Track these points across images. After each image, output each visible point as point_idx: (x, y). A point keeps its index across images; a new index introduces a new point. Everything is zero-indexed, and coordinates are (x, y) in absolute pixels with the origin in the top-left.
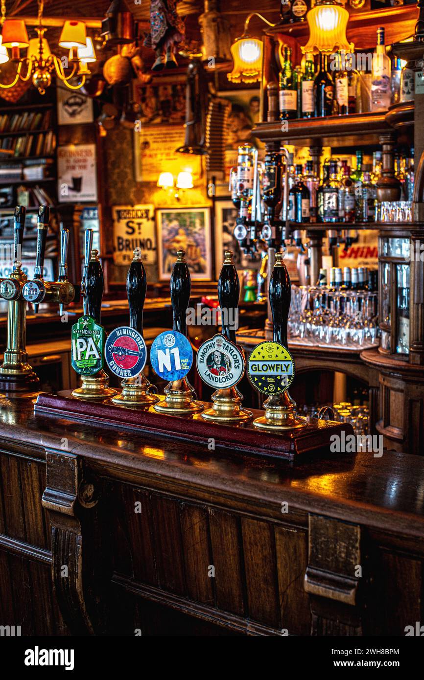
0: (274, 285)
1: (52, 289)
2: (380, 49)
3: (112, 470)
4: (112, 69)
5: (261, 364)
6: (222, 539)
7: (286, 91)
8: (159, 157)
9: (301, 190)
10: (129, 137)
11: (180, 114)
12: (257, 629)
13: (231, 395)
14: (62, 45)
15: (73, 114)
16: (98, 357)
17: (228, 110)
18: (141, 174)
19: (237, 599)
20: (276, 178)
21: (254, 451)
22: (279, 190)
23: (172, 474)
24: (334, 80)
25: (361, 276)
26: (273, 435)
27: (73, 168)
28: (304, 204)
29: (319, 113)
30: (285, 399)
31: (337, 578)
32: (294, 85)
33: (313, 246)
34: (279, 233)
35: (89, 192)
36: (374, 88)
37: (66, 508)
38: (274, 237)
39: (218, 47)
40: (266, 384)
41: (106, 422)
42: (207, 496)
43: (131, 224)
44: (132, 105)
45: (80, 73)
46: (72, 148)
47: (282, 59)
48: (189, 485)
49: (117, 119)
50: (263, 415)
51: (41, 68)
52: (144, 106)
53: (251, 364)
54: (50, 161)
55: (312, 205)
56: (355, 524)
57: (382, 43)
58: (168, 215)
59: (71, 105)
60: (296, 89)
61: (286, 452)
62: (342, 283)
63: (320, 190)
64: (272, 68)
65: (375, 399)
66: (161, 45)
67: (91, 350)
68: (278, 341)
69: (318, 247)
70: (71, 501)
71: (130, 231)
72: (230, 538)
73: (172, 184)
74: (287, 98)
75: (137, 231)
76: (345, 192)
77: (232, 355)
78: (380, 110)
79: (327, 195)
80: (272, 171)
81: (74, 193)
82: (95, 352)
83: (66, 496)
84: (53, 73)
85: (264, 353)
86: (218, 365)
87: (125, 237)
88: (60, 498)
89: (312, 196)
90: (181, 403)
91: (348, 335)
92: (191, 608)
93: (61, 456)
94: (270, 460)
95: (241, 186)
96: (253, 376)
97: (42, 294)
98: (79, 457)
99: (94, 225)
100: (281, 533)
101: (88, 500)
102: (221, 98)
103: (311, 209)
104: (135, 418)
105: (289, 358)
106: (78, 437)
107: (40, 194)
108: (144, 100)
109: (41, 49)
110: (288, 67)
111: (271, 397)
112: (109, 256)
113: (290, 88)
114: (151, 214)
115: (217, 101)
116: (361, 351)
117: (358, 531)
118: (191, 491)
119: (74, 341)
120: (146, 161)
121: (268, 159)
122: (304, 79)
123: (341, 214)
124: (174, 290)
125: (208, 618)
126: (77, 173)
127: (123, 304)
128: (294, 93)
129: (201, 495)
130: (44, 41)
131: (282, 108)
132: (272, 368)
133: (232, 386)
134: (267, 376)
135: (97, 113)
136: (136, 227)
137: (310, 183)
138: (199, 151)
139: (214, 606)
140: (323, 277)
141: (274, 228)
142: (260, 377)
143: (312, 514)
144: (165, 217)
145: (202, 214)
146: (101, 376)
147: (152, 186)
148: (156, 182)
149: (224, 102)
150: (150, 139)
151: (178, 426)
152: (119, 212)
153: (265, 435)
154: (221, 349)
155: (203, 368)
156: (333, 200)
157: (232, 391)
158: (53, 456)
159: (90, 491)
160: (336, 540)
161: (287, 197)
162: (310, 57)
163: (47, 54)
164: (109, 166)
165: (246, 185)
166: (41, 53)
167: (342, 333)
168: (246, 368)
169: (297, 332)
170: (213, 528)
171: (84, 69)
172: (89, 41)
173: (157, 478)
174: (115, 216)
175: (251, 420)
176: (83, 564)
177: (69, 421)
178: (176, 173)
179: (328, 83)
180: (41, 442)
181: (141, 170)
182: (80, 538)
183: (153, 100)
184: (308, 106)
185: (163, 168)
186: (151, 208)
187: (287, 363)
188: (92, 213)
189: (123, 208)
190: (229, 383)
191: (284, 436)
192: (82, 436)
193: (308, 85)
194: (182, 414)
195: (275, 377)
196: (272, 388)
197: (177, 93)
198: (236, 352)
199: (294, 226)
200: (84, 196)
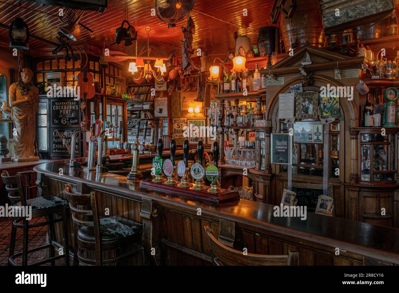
0: (214, 147)
1: (147, 147)
2: (257, 70)
3: (162, 204)
4: (172, 75)
5: (209, 172)
6: (195, 227)
7: (226, 84)
8: (189, 102)
9: (231, 116)
10: (179, 95)
11: (196, 88)
12: (206, 257)
13: (201, 181)
14: (155, 66)
15: (160, 87)
16: (160, 169)
17: (212, 87)
18: (182, 108)
19: (200, 247)
20: (223, 112)
21: (207, 199)
22: (223, 116)
23: (180, 206)
24: (242, 80)
25: (251, 144)
26: (213, 194)
27: (160, 105)
28: (231, 120)
29: (237, 91)
30: (217, 182)
31: (228, 239)
32: (229, 82)
33: (235, 134)
34: (223, 130)
35: (165, 113)
36: (254, 83)
37: (148, 217)
38: (222, 131)
39: (206, 68)
40: (211, 178)
41: (162, 189)
42: (190, 212)
43: (179, 125)
44: (180, 85)
45: (161, 75)
46: (159, 98)
47: (225, 73)
48: (185, 209)
49: (175, 89)
50: (210, 188)
51: (148, 74)
52: (184, 85)
53: (206, 171)
54: (152, 103)
55: (235, 120)
56: (233, 221)
57: (257, 68)
58: (191, 122)
59: (159, 84)
60: (230, 83)
61: (216, 200)
62: (244, 146)
63: (237, 116)
64: (222, 76)
65: (254, 185)
66: (186, 68)
67: (159, 166)
68: (215, 165)
69: (237, 134)
70: (149, 214)
71: (179, 127)
72: (198, 227)
73: (193, 111)
74: (226, 86)
75: (181, 127)
76: (245, 116)
77: (201, 168)
78: (256, 90)
79: (239, 117)
80: (221, 109)
81: (160, 114)
82: (160, 167)
83: (148, 213)
84: (152, 76)
85: (210, 168)
86: (197, 172)
87: (177, 129)
88: (146, 213)
89: (235, 118)
90: (186, 184)
91: (246, 163)
92: (185, 250)
93: (147, 200)
94: (211, 202)
95: (211, 114)
96: (207, 175)
97: (144, 149)
98: (152, 200)
99: (166, 125)
100: (213, 225)
101: (155, 214)
102: (209, 82)
103: (234, 122)
104: (171, 188)
105: (217, 170)
106: (154, 194)
107: (148, 114)
108: (184, 83)
109: (148, 67)
110: (227, 76)
111: (213, 182)
112: (171, 135)
113: (227, 83)
114: (186, 121)
115: (208, 84)
116: (250, 169)
117: (234, 223)
118: (186, 211)
119: (153, 164)
120: (184, 103)
121: (220, 105)
122: (233, 79)
123: (244, 123)
124: (184, 148)
125: (191, 253)
126: (161, 107)
127: (169, 152)
128: (229, 84)
129: (189, 212)
130: (150, 65)
131: (225, 89)
132: (212, 173)
133: (201, 178)
134: (211, 176)
135: (168, 88)
136: (180, 125)
137: (234, 114)
138: (202, 101)
139: (193, 249)
140: (238, 144)
141: (222, 128)
142: (209, 176)
143: (221, 218)
144: (190, 122)
145: (203, 121)
146: (162, 175)
147: (187, 112)
148: (187, 111)
149: (210, 84)
150: (186, 96)
151: (184, 191)
152: (175, 120)
153: (211, 194)
154: (198, 167)
155: (192, 173)
156: (241, 119)
157: (201, 180)
158: (144, 200)
159: (155, 211)
160: (228, 227)
161: (226, 118)
162: (234, 73)
163: (150, 69)
164: (172, 105)
165: (213, 114)
166: (148, 69)
167: (244, 163)
168: (205, 173)
169: (229, 162)
170: (193, 223)
171: (162, 74)
172: (164, 65)
173: (176, 207)
174: (173, 122)
175: (207, 189)
176: (152, 235)
177: (151, 189)
178: (194, 107)
179: (240, 81)
180: (141, 195)
181: (182, 107)
182: (152, 226)
183: (187, 83)
184: (233, 88)
185: (190, 106)
186: (186, 119)
187: (217, 172)
188: (166, 121)
189: (176, 119)
190: (200, 178)
191: (217, 195)
192: (155, 194)
193: (233, 82)
194: (186, 187)
195: (213, 176)
196: (212, 179)
197: (195, 81)
198: (202, 168)
199: (228, 127)
200: (163, 115)
